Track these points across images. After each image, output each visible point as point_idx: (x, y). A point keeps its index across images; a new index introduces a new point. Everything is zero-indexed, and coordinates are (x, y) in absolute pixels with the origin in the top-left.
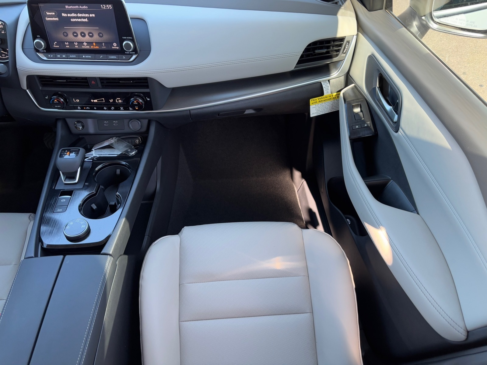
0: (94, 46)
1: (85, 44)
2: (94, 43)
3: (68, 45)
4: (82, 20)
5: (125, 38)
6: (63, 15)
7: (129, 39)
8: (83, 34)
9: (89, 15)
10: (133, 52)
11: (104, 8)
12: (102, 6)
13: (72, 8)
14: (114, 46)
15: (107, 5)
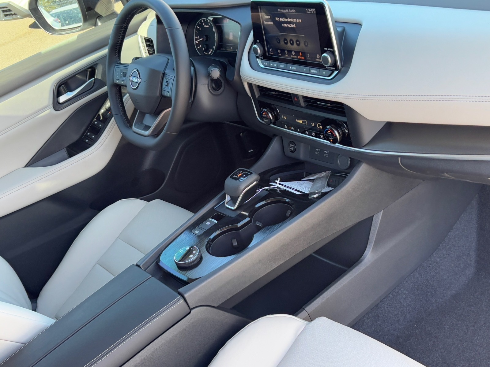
0: (300, 56)
1: (293, 53)
2: (301, 53)
3: (280, 53)
4: (291, 26)
5: (326, 49)
6: (277, 19)
7: (330, 51)
8: (292, 42)
9: (297, 20)
10: (334, 67)
11: (309, 13)
12: (307, 10)
13: (283, 12)
14: (317, 59)
15: (312, 9)
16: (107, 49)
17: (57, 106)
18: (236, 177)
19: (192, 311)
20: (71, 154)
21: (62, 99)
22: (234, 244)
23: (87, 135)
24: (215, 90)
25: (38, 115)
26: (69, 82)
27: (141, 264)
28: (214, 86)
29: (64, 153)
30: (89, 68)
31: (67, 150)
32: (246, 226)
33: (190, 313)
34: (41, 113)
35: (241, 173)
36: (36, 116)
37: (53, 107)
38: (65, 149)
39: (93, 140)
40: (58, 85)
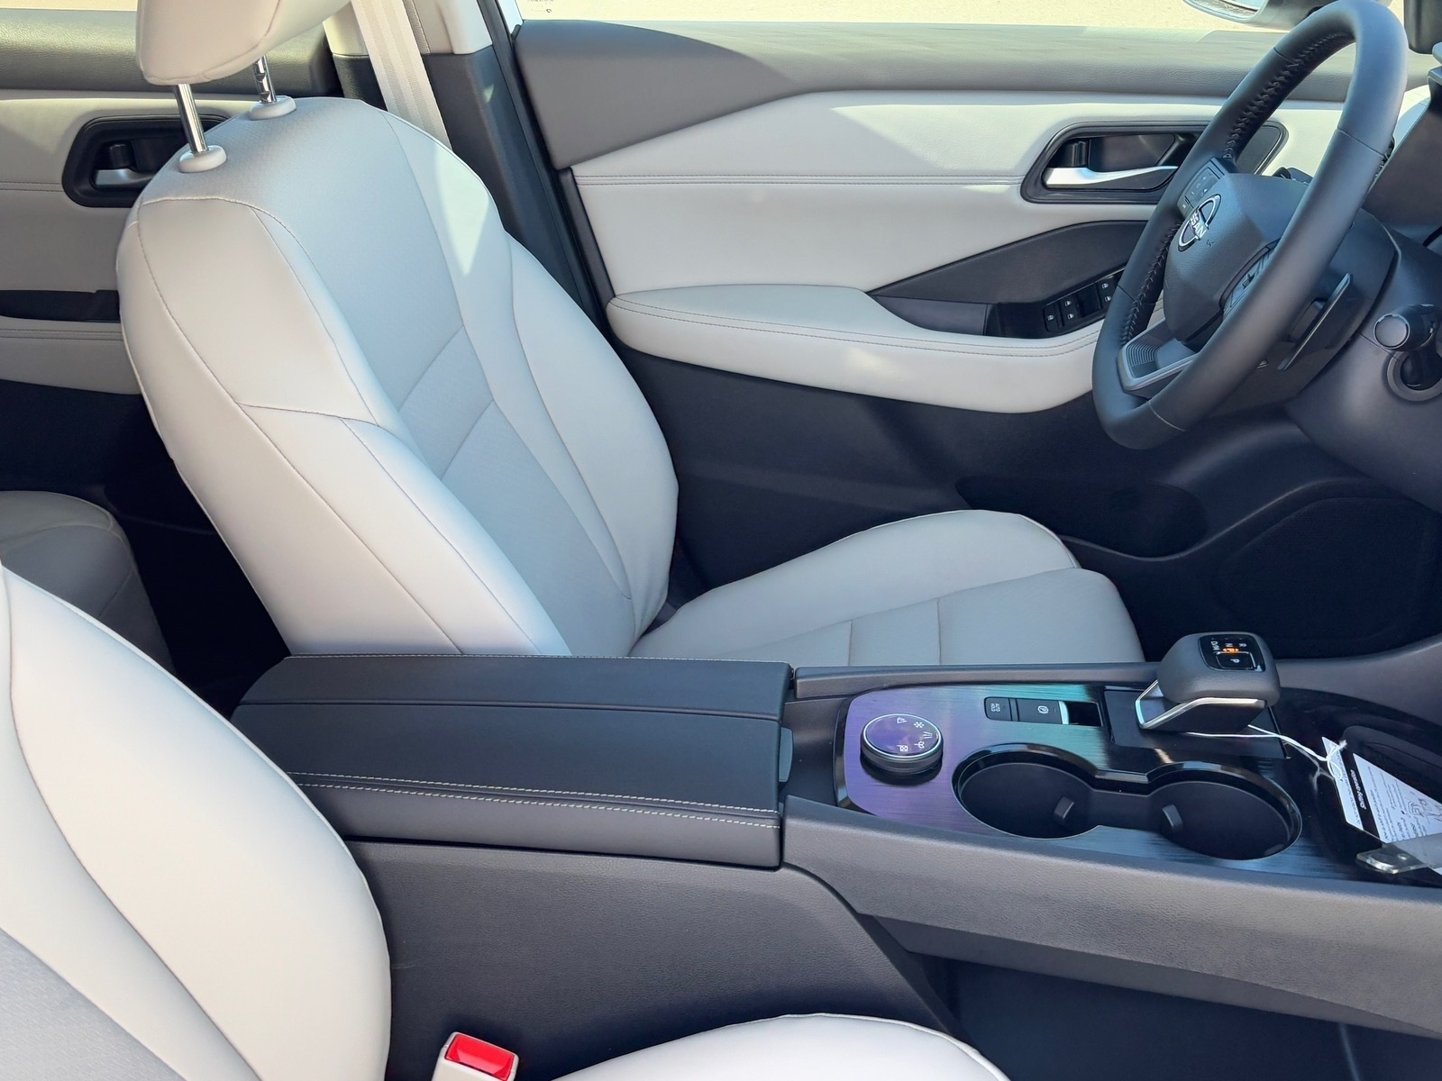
16: (1221, 107)
17: (1034, 185)
18: (1216, 648)
19: (783, 871)
20: (994, 327)
21: (1059, 176)
22: (1058, 812)
23: (1060, 305)
24: (1405, 383)
25: (971, 184)
26: (1110, 142)
27: (802, 677)
28: (1409, 367)
29: (979, 315)
30: (1183, 134)
31: (992, 312)
32: (1123, 791)
33: (775, 869)
34: (980, 184)
35: (1241, 649)
36: (966, 184)
37: (1023, 184)
38: (990, 307)
39: (1063, 325)
40: (1068, 135)
